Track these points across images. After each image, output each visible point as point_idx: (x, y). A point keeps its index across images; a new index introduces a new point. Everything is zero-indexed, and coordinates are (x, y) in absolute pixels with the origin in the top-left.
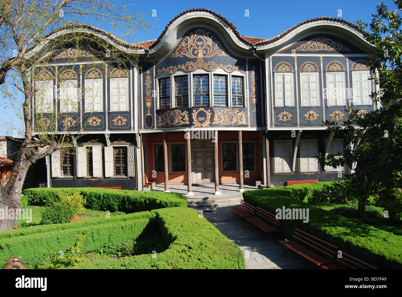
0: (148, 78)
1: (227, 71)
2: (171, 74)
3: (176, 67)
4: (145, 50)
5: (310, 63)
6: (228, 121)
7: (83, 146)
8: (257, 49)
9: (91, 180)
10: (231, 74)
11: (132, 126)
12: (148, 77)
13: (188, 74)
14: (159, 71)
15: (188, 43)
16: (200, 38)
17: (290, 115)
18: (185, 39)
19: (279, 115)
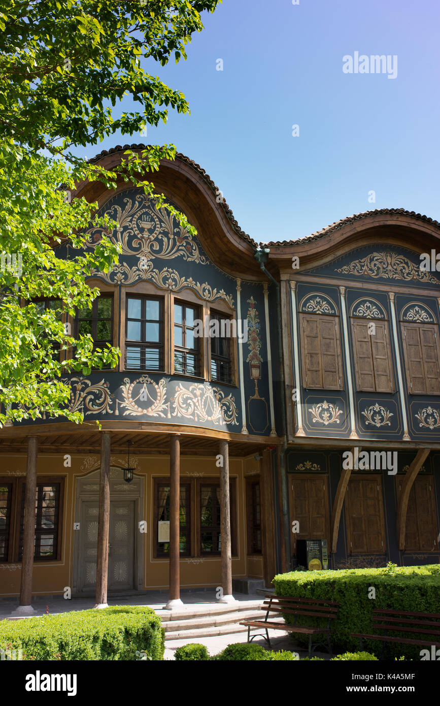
1: (202, 296)
5: (369, 302)
6: (202, 412)
10: (209, 305)
15: (118, 220)
16: (146, 214)
17: (337, 410)
18: (110, 211)
19: (314, 409)
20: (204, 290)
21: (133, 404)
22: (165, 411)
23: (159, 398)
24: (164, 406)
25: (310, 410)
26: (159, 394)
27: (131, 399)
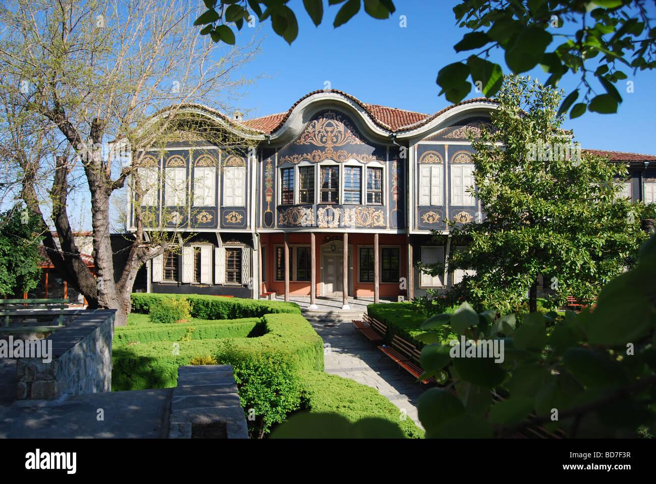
0: (269, 168)
1: (362, 161)
2: (295, 164)
3: (302, 156)
4: (266, 136)
5: (464, 153)
6: (360, 221)
7: (190, 246)
8: (397, 137)
9: (198, 286)
10: (367, 165)
11: (248, 224)
12: (269, 166)
13: (315, 165)
14: (282, 159)
15: (316, 128)
16: (330, 123)
17: (437, 216)
18: (312, 124)
19: (424, 216)
20: (363, 158)
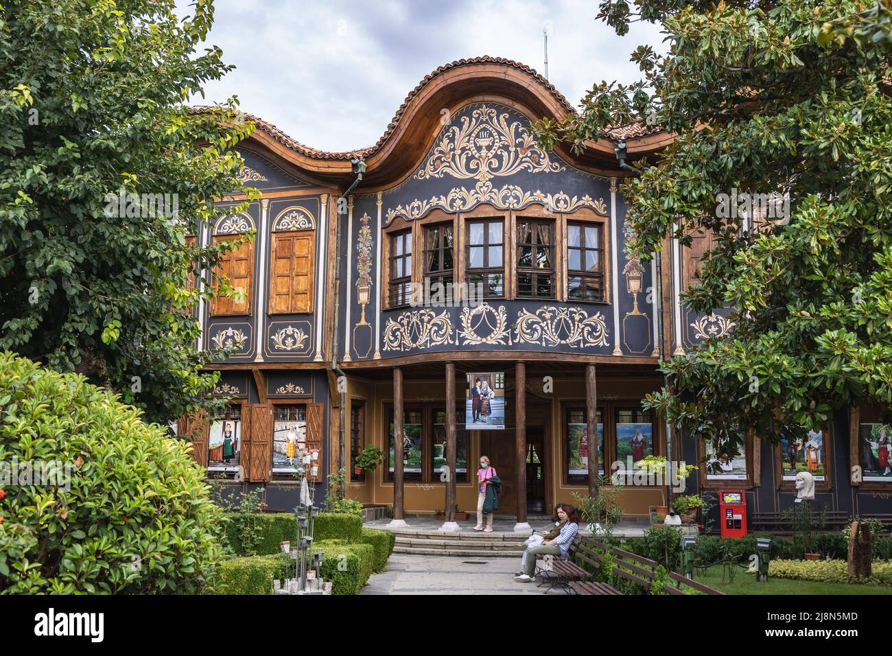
0: (365, 232)
2: (415, 220)
3: (428, 204)
4: (353, 165)
6: (553, 336)
10: (566, 217)
11: (319, 350)
13: (455, 217)
14: (390, 213)
15: (456, 142)
16: (484, 129)
17: (728, 322)
18: (448, 134)
19: (697, 323)
20: (558, 201)
21: (473, 333)
22: (505, 339)
23: (498, 325)
24: (505, 334)
25: (692, 325)
26: (498, 321)
27: (470, 329)
